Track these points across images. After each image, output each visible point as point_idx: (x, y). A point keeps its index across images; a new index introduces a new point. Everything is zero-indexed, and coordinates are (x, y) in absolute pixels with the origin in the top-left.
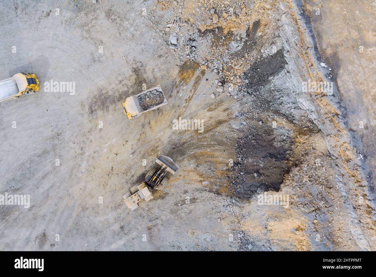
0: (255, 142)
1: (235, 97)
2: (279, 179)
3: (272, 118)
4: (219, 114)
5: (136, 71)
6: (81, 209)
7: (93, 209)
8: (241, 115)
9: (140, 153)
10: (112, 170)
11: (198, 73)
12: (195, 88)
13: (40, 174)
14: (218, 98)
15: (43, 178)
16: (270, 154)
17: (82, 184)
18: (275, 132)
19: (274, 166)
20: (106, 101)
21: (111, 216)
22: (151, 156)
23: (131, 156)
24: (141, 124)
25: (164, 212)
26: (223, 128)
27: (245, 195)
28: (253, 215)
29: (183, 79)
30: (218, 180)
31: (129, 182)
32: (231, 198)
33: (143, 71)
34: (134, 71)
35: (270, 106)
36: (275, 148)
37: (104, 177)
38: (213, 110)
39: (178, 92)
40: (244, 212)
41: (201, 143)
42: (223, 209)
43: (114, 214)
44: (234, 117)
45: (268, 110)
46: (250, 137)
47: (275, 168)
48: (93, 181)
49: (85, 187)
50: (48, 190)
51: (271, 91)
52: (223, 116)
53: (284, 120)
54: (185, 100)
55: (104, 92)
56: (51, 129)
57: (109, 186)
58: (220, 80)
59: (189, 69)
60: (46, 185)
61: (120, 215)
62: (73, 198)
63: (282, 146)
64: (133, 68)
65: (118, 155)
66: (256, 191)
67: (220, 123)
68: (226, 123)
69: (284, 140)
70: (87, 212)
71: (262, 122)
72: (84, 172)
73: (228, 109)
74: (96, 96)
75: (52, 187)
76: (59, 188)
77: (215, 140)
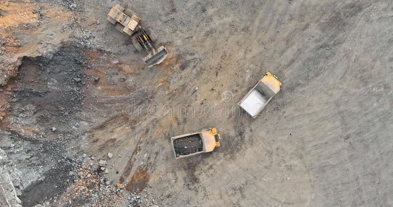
0: (60, 108)
1: (85, 155)
2: (25, 70)
3: (40, 135)
4: (102, 136)
5: (195, 180)
6: (250, 29)
7: (236, 30)
8: (78, 136)
9: (188, 91)
10: (217, 73)
11: (128, 180)
12: (130, 163)
13: (296, 65)
14: (104, 153)
15: (293, 61)
16: (40, 96)
17: (249, 56)
18: (34, 120)
19: (33, 84)
20: (226, 146)
21: (216, 22)
22: (175, 89)
23: (197, 88)
24: (188, 123)
25: (159, 29)
26: (98, 121)
27: (69, 50)
28: (59, 28)
29: (144, 172)
30: (101, 65)
31: (199, 60)
32: (86, 47)
33: (187, 179)
34: (196, 179)
35: (43, 147)
36: (33, 103)
37: (225, 65)
38: (109, 140)
39: (149, 158)
40: (70, 31)
41: (121, 104)
42: (94, 34)
43: (212, 25)
44: (86, 134)
45: (46, 144)
46: (67, 113)
47: (32, 82)
48: (237, 60)
49: (246, 53)
50: (288, 48)
51: (43, 163)
52: (99, 134)
53: (23, 134)
54: (140, 150)
55: (229, 156)
56: (285, 115)
57: (220, 56)
58: (103, 173)
59: (137, 184)
60: (289, 54)
61: (206, 25)
62: (258, 41)
63: (23, 106)
64: (198, 182)
65: (211, 89)
66: (54, 55)
67: (102, 127)
68: (95, 126)
69: (23, 112)
70: (242, 26)
71: (52, 129)
72: (247, 69)
73: (94, 142)
74: (237, 151)
75: (283, 52)
76: (275, 51)
77: (106, 108)
